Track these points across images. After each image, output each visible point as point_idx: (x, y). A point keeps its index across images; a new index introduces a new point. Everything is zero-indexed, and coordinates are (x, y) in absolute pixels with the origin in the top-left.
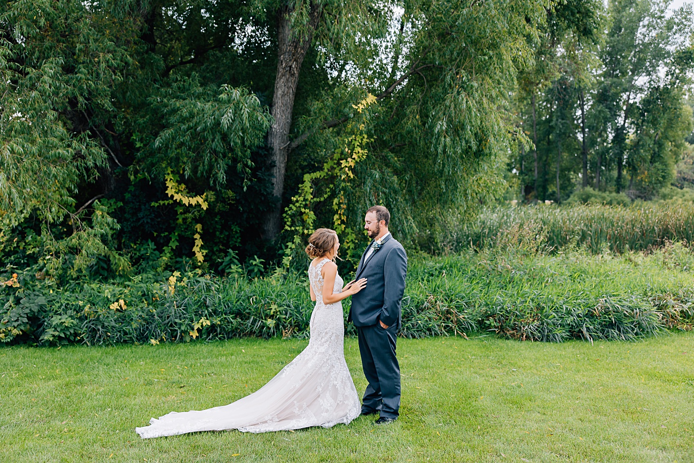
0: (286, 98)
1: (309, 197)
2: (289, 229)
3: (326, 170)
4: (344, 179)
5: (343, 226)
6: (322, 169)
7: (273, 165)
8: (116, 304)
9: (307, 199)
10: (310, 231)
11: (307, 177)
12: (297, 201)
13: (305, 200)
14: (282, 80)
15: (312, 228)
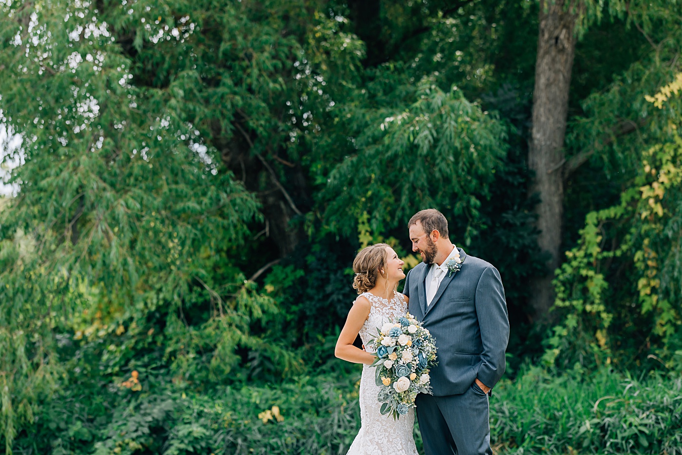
0: (554, 89)
1: (595, 250)
2: (561, 304)
3: (624, 204)
4: (646, 218)
5: (655, 298)
6: (620, 204)
7: (536, 201)
8: (268, 412)
9: (591, 255)
10: (595, 306)
11: (591, 218)
12: (575, 258)
13: (588, 255)
14: (545, 61)
15: (597, 301)
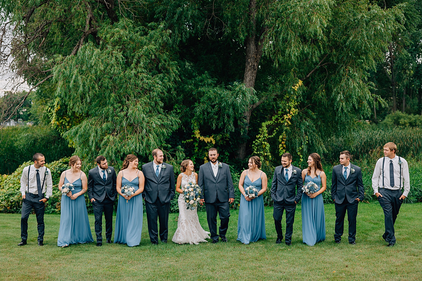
0: (252, 82)
2: (256, 153)
3: (274, 120)
4: (286, 125)
5: (284, 150)
6: (271, 120)
9: (265, 137)
10: (268, 153)
11: (264, 124)
12: (260, 138)
14: (249, 72)
15: (269, 152)
